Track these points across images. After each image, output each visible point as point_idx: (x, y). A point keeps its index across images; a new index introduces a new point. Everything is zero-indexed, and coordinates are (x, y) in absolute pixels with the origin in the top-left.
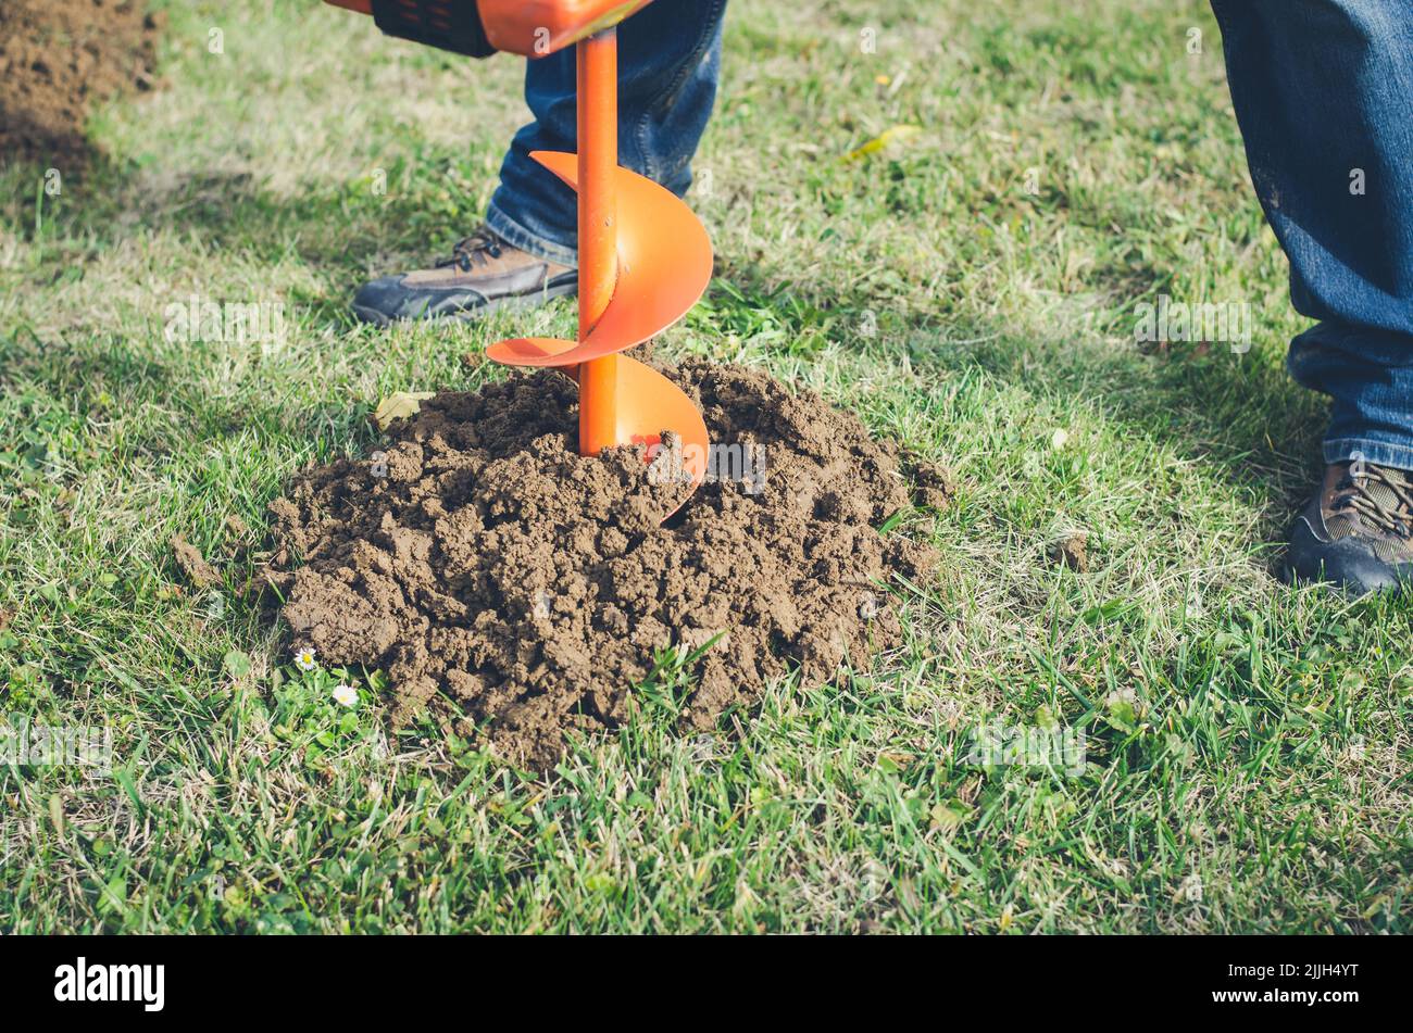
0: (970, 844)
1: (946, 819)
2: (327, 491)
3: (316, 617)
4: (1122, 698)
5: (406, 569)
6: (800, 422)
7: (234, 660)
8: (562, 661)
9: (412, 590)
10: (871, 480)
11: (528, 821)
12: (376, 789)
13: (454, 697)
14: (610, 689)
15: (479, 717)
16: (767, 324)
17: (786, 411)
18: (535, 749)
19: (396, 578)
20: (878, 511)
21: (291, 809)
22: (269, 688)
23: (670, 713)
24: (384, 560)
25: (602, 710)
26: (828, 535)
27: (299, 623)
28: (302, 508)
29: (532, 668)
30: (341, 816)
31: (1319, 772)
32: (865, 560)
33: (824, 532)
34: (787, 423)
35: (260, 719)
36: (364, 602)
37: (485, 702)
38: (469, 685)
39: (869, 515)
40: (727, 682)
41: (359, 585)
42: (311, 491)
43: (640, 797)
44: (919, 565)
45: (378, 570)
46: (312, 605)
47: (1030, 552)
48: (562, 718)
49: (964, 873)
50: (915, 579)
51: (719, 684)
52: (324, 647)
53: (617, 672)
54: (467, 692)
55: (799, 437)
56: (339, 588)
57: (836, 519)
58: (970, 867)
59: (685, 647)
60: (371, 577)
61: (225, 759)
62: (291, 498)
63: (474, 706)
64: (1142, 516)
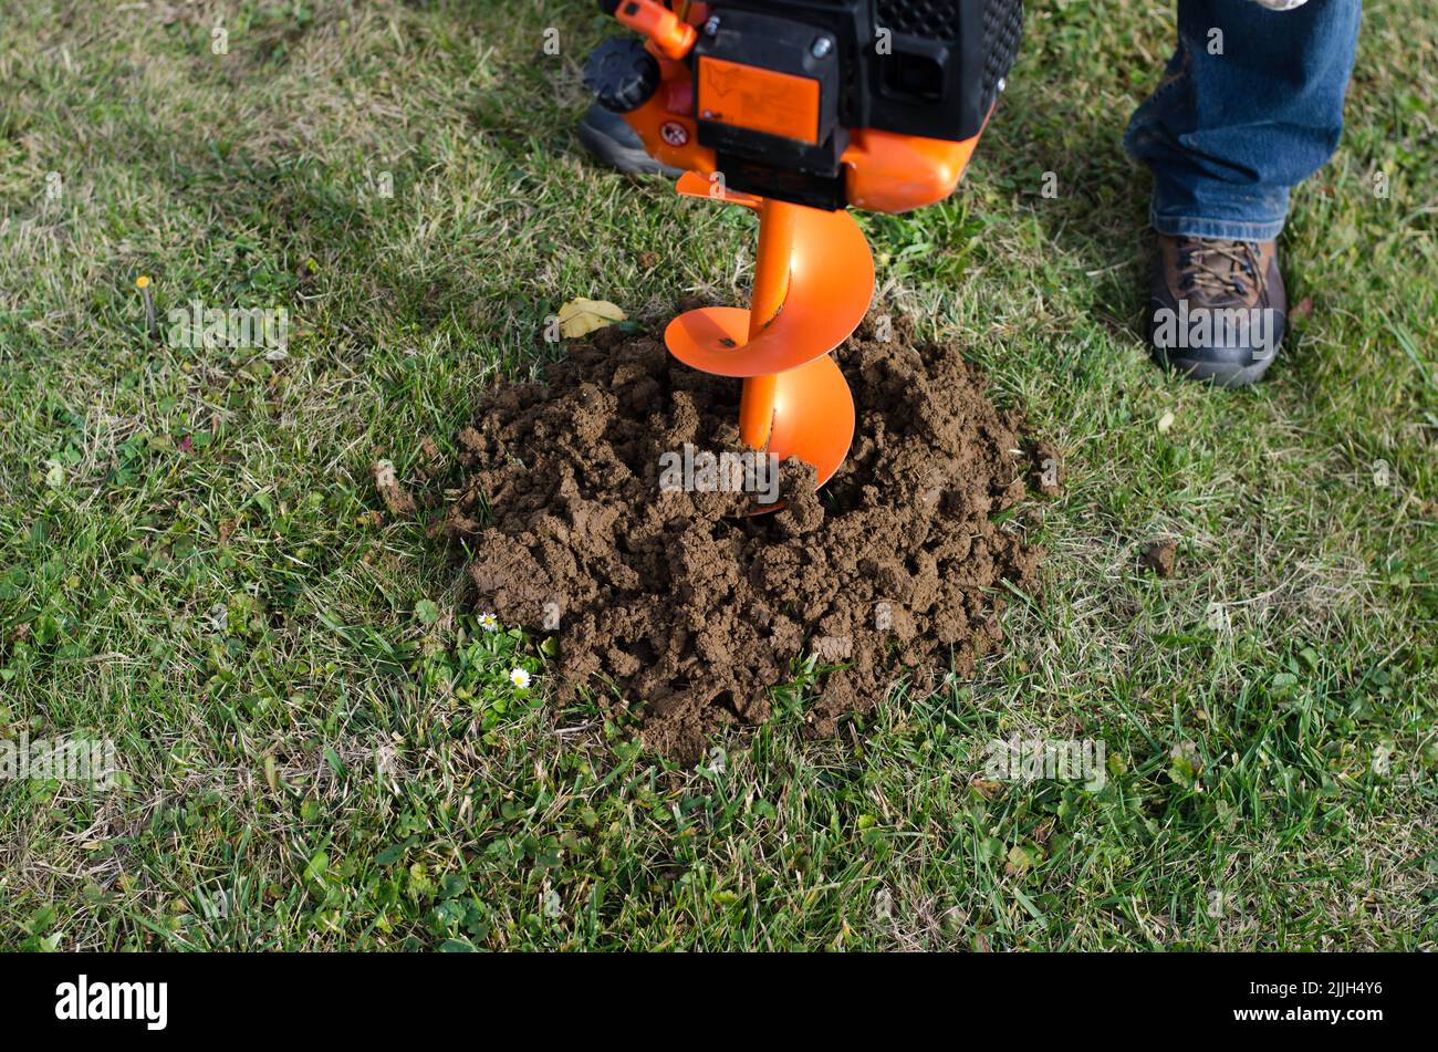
0: (1038, 883)
1: (1019, 859)
2: (513, 429)
3: (499, 581)
4: (1184, 751)
5: (581, 543)
6: (937, 423)
7: (423, 609)
8: (711, 656)
9: (584, 561)
10: (993, 460)
11: (667, 818)
12: (540, 771)
13: (612, 674)
14: (747, 690)
15: (634, 699)
16: (918, 235)
17: (925, 413)
18: (679, 739)
19: (571, 548)
20: (996, 507)
21: (468, 779)
22: (454, 644)
23: (797, 719)
24: (562, 533)
25: (739, 706)
26: (950, 539)
27: (485, 584)
28: (488, 438)
29: (682, 658)
30: (510, 795)
31: (1342, 845)
32: (978, 566)
33: (947, 534)
34: (925, 423)
35: (444, 679)
36: (542, 573)
37: (641, 683)
38: (627, 664)
39: (988, 509)
40: (848, 687)
41: (537, 552)
42: (498, 425)
43: (764, 805)
44: (1026, 571)
45: (555, 539)
46: (497, 568)
47: (1125, 553)
48: (703, 710)
49: (1028, 917)
50: (1021, 582)
51: (841, 690)
52: (504, 614)
53: (754, 670)
54: (625, 671)
55: (934, 436)
56: (521, 553)
57: (958, 519)
58: (1034, 912)
59: (815, 656)
60: (550, 546)
61: (414, 723)
62: (481, 431)
63: (630, 684)
64: (1230, 514)
